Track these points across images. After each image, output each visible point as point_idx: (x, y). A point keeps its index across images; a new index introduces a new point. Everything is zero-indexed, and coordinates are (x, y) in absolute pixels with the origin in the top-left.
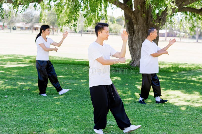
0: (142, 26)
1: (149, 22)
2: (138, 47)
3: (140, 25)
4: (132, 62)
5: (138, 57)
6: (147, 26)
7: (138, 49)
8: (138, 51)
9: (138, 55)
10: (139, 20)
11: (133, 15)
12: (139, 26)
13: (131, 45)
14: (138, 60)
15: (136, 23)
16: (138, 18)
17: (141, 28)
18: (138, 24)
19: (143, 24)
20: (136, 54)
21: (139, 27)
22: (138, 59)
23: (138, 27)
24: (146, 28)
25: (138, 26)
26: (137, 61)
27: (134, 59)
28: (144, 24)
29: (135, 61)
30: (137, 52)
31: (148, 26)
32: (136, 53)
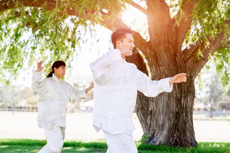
0: (167, 69)
1: (178, 62)
2: (161, 109)
3: (164, 67)
4: (149, 137)
5: (162, 127)
6: (176, 69)
7: (161, 111)
8: (162, 116)
9: (161, 124)
10: (162, 58)
11: (149, 49)
12: (161, 68)
13: (141, 106)
14: (161, 132)
15: (155, 63)
16: (160, 55)
17: (166, 72)
18: (159, 66)
19: (169, 66)
20: (156, 122)
21: (162, 71)
22: (161, 130)
23: (160, 71)
24: (174, 73)
25: (159, 68)
26: (159, 134)
27: (153, 130)
28: (171, 65)
29: (155, 135)
30: (158, 117)
31: (178, 69)
32: (156, 119)
